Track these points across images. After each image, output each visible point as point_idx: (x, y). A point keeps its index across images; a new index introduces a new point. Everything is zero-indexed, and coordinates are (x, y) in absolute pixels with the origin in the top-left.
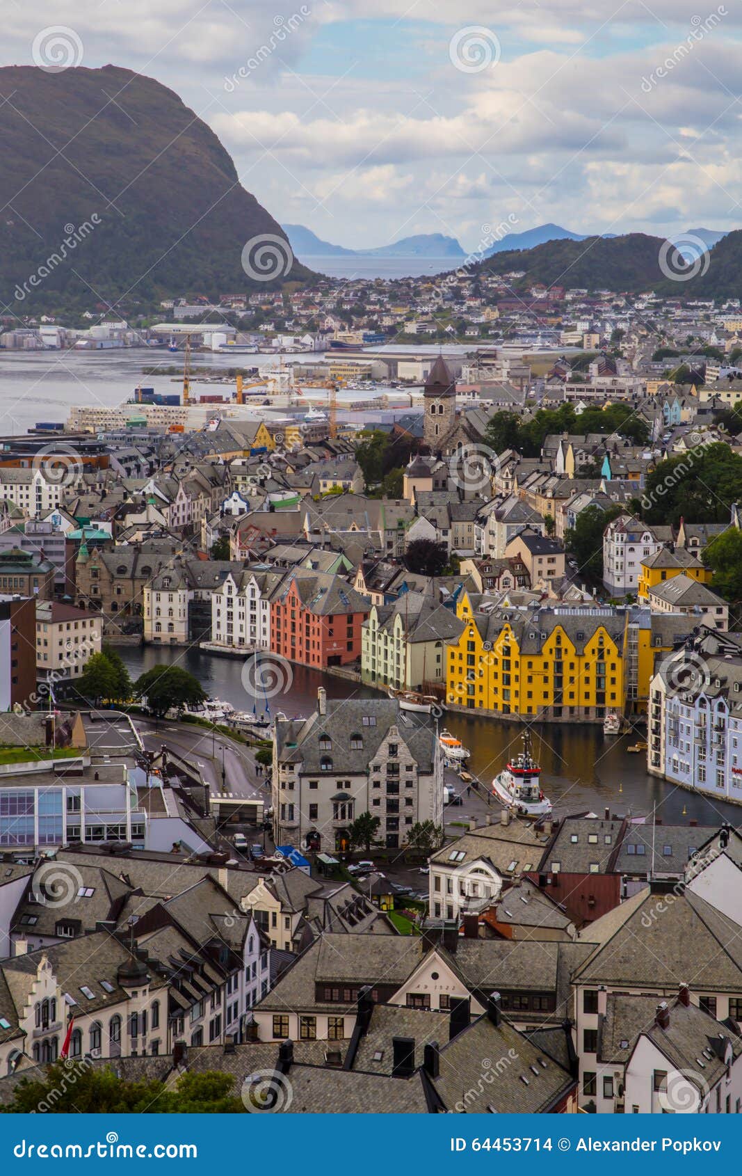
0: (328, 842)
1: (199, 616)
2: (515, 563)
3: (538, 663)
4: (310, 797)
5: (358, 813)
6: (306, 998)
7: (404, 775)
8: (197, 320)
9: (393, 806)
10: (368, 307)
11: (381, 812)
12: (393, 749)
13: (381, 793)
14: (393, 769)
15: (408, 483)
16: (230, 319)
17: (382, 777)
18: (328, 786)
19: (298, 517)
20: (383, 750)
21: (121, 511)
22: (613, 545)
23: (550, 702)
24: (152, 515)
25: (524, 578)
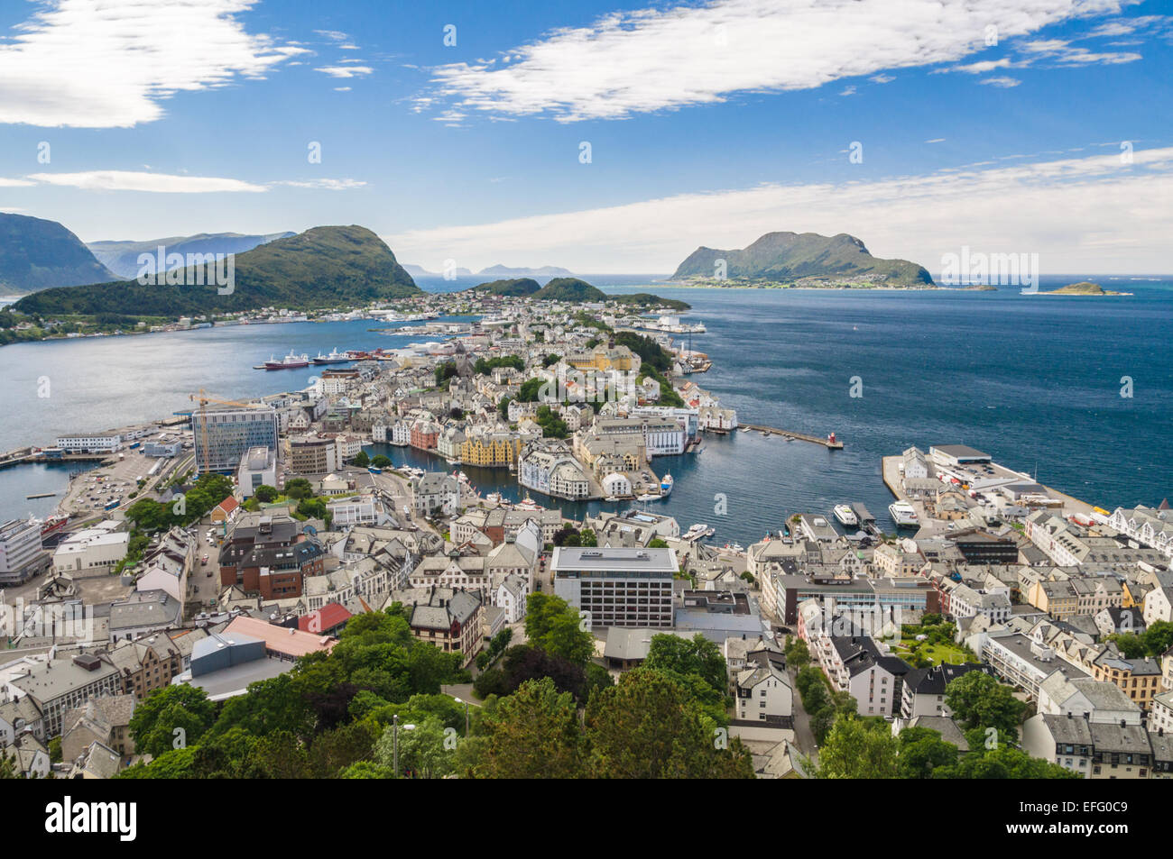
0: (428, 513)
1: (389, 434)
2: (483, 415)
4: (423, 500)
5: (437, 505)
6: (422, 574)
8: (385, 309)
9: (446, 502)
13: (443, 499)
15: (451, 388)
16: (395, 308)
18: (428, 498)
19: (418, 399)
20: (443, 487)
21: (363, 397)
22: (510, 409)
23: (492, 461)
24: (373, 397)
25: (485, 420)
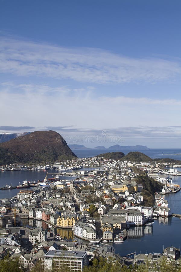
0: (34, 243)
3: (66, 221)
4: (32, 238)
5: (37, 239)
7: (42, 236)
9: (40, 239)
10: (83, 162)
11: (39, 239)
12: (41, 233)
13: (39, 237)
14: (40, 235)
17: (39, 236)
18: (34, 237)
20: (40, 233)
23: (67, 225)
